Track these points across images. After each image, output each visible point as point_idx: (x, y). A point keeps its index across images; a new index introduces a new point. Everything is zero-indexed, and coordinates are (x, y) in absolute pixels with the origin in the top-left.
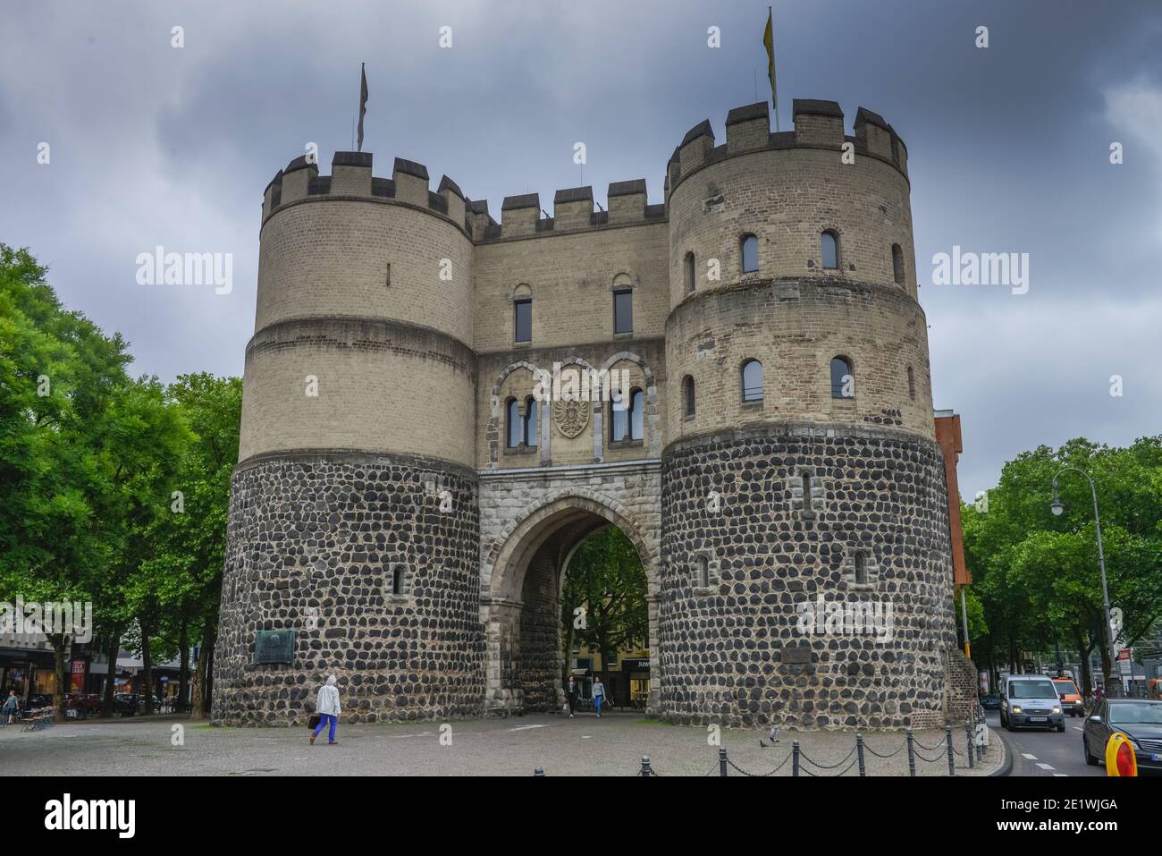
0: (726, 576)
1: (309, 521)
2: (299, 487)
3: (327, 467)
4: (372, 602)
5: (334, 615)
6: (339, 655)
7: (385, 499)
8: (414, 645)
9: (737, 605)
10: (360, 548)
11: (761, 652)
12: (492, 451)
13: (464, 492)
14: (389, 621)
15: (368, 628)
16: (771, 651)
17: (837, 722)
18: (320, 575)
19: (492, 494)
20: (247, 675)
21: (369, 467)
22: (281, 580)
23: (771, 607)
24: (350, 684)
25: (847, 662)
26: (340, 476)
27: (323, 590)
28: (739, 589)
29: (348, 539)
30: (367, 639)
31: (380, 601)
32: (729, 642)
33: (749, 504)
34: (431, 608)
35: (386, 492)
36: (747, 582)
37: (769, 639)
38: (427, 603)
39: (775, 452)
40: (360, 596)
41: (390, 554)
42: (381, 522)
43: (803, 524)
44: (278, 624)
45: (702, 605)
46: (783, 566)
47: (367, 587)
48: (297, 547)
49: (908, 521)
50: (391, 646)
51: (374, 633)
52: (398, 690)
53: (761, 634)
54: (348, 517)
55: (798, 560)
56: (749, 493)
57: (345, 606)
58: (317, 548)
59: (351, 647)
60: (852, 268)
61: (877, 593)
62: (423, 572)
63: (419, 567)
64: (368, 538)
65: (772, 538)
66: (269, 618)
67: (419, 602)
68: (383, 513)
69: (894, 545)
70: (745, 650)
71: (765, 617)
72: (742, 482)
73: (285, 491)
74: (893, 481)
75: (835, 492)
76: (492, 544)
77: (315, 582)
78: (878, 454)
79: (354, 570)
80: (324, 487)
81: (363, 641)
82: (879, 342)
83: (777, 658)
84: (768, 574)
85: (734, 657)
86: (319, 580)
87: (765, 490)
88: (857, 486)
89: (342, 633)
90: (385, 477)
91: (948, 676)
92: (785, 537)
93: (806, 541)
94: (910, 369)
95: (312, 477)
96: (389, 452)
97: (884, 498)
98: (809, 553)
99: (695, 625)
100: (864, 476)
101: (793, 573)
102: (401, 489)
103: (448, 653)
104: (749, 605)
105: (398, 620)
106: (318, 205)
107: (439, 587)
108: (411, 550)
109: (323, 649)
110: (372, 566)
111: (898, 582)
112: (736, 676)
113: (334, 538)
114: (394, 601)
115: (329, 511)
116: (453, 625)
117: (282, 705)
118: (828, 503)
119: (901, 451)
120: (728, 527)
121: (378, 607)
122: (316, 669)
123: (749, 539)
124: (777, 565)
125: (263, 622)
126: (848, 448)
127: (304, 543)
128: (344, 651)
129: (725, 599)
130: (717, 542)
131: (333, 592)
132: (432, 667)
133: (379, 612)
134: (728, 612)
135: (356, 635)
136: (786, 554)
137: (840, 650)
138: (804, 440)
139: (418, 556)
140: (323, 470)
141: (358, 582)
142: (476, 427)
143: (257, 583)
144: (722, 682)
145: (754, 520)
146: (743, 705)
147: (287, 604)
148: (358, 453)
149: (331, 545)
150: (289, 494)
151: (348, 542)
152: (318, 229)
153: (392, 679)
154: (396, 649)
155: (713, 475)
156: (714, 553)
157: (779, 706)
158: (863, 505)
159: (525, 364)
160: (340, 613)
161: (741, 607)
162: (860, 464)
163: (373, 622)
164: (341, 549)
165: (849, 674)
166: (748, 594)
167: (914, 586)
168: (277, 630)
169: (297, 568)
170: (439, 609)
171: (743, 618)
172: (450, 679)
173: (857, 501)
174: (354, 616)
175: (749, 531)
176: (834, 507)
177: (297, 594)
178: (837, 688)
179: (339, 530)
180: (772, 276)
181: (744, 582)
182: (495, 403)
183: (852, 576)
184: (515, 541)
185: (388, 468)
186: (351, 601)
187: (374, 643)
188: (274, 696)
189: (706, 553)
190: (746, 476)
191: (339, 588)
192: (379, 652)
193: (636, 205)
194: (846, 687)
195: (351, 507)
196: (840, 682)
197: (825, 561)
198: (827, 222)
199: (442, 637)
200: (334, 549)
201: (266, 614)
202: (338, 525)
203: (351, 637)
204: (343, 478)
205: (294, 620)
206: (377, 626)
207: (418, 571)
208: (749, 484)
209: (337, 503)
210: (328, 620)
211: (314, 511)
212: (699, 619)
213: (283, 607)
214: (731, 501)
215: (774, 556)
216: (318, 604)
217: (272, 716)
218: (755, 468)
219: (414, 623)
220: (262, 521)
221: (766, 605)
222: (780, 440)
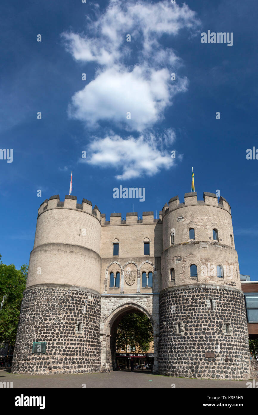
0: (186, 330)
1: (53, 307)
2: (50, 295)
3: (59, 290)
4: (71, 334)
5: (59, 337)
6: (60, 351)
7: (76, 300)
8: (83, 348)
9: (190, 339)
10: (68, 316)
11: (198, 354)
12: (105, 288)
13: (98, 300)
14: (76, 340)
15: (70, 342)
16: (202, 353)
17: (222, 377)
18: (56, 324)
19: (105, 301)
20: (29, 357)
21: (72, 290)
22: (43, 325)
23: (202, 340)
24: (63, 360)
25: (225, 358)
26: (63, 293)
27: (56, 329)
28: (191, 334)
29: (65, 313)
30: (69, 346)
31: (74, 334)
32: (188, 350)
33: (194, 307)
34: (88, 336)
35: (77, 298)
36: (194, 332)
37: (201, 350)
38: (87, 334)
39: (202, 292)
40: (68, 332)
41: (78, 319)
42: (75, 308)
43: (211, 314)
44: (41, 340)
45: (178, 338)
46: (205, 327)
47: (70, 329)
48: (48, 315)
49: (239, 315)
50: (76, 348)
51: (72, 344)
52: (78, 363)
53: (198, 348)
54: (65, 306)
55: (209, 325)
56: (194, 304)
57: (63, 335)
58: (55, 315)
59: (64, 348)
60: (221, 240)
61: (232, 336)
62: (87, 325)
63: (86, 323)
64: (71, 313)
65: (201, 318)
66: (38, 338)
67: (85, 334)
68: (76, 305)
69: (236, 322)
70: (193, 353)
71: (200, 343)
72: (192, 301)
73: (45, 296)
74: (235, 303)
75: (219, 305)
76: (105, 317)
77: (54, 326)
78: (231, 295)
79: (66, 323)
80: (58, 296)
81: (68, 346)
82: (229, 262)
83: (204, 356)
84: (200, 329)
85: (189, 355)
86: (55, 326)
87: (199, 304)
88: (225, 304)
89: (61, 343)
90: (77, 294)
91: (250, 363)
92: (205, 318)
93: (212, 320)
94: (237, 270)
95: (54, 292)
96: (78, 286)
97: (233, 307)
98: (213, 323)
99: (176, 345)
100: (227, 301)
101: (208, 329)
102: (81, 298)
103: (93, 351)
104: (194, 339)
105: (79, 340)
106: (60, 210)
107: (91, 330)
108: (84, 317)
109: (55, 349)
110: (72, 322)
111: (238, 333)
112: (190, 362)
113: (61, 312)
114: (78, 334)
115: (59, 304)
116: (94, 342)
117: (40, 367)
118: (218, 309)
119: (236, 294)
120: (187, 314)
121: (73, 335)
122: (53, 355)
123: (194, 318)
124: (203, 327)
125: (36, 339)
126: (223, 292)
127: (51, 313)
128: (62, 350)
129: (186, 337)
130: (183, 319)
131: (59, 330)
132: (88, 356)
133: (73, 337)
134: (187, 341)
135: (66, 344)
136: (206, 323)
137: (223, 354)
138: (210, 289)
139: (85, 319)
140: (58, 290)
141: (67, 327)
142: (100, 280)
143: (34, 326)
144: (185, 363)
145: (195, 312)
146: (193, 370)
147: (44, 333)
148: (70, 286)
149: (59, 314)
150: (47, 298)
151: (65, 314)
152: (59, 217)
153: (77, 359)
154: (78, 349)
155: (182, 298)
156: (182, 322)
157: (205, 371)
158: (227, 310)
159: (117, 262)
160: (61, 337)
161: (192, 339)
162: (226, 297)
163: (72, 340)
164: (62, 316)
165: (226, 362)
166: (194, 335)
167: (242, 335)
168: (40, 342)
169: (48, 321)
170: (91, 337)
171: (193, 343)
172: (93, 359)
173: (226, 308)
174: (66, 338)
175: (194, 316)
176: (219, 310)
177: (48, 330)
178: (222, 366)
179: (62, 310)
180: (199, 241)
181: (192, 332)
182: (107, 273)
183: (225, 331)
184: (112, 316)
185: (78, 291)
186: (65, 333)
187: (71, 347)
188: (38, 364)
189: (179, 322)
190: (193, 299)
191: (61, 328)
192: (73, 350)
193: (151, 218)
194: (225, 365)
195: (66, 303)
196: (223, 364)
197: (217, 326)
198: (214, 227)
199: (91, 346)
200: (60, 316)
201: (37, 336)
202: (62, 308)
203: (64, 345)
204: (64, 294)
205: (46, 339)
206: (72, 341)
207: (85, 324)
208: (194, 301)
209: (62, 301)
210: (57, 339)
211: (54, 303)
212: (177, 343)
213: (42, 334)
214: (188, 306)
215: (202, 324)
216: (54, 334)
217: (37, 371)
218: (196, 297)
219: (84, 341)
220: (37, 306)
221: (200, 339)
222: (203, 289)
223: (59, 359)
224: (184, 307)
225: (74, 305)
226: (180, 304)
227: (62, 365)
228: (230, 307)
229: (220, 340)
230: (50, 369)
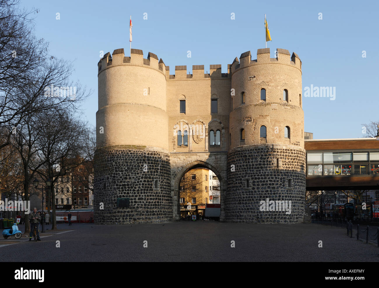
0: (254, 185)
1: (131, 167)
3: (136, 151)
4: (150, 190)
5: (140, 194)
8: (161, 202)
10: (146, 175)
12: (174, 147)
13: (169, 158)
14: (155, 195)
15: (149, 198)
17: (282, 222)
18: (136, 183)
19: (174, 159)
20: (114, 211)
21: (147, 151)
22: (123, 184)
23: (267, 193)
24: (145, 213)
27: (136, 186)
28: (258, 188)
30: (149, 201)
31: (152, 190)
32: (255, 202)
33: (262, 166)
34: (164, 192)
35: (152, 159)
36: (260, 187)
39: (270, 152)
40: (147, 189)
41: (154, 177)
42: (151, 167)
43: (276, 172)
44: (123, 196)
45: (246, 192)
47: (148, 186)
48: (128, 174)
50: (155, 202)
51: (151, 199)
52: (157, 214)
54: (142, 166)
55: (274, 181)
56: (262, 163)
57: (143, 191)
58: (134, 174)
59: (145, 203)
60: (290, 101)
61: (293, 190)
63: (161, 180)
64: (148, 172)
65: (268, 175)
66: (120, 194)
67: (161, 190)
68: (152, 165)
69: (297, 178)
71: (265, 196)
72: (260, 160)
73: (123, 157)
74: (298, 161)
75: (284, 163)
76: (175, 174)
78: (295, 154)
79: (145, 181)
80: (135, 157)
81: (148, 201)
82: (296, 123)
84: (266, 184)
85: (256, 206)
86: (135, 184)
87: (266, 162)
88: (289, 162)
89: (142, 199)
90: (152, 154)
92: (271, 175)
93: (277, 176)
94: (302, 130)
95: (131, 153)
96: (152, 146)
97: (296, 165)
98: (277, 179)
99: (244, 198)
100: (291, 159)
101: (273, 184)
102: (156, 158)
103: (168, 205)
104: (261, 193)
105: (157, 195)
107: (165, 186)
108: (159, 176)
109: (137, 203)
110: (149, 180)
111: (297, 187)
112: (256, 211)
113: (139, 172)
114: (156, 190)
115: (137, 164)
116: (168, 197)
117: (126, 219)
118: (282, 166)
119: (300, 153)
120: (255, 172)
122: (136, 209)
123: (261, 175)
124: (269, 182)
125: (119, 196)
126: (288, 152)
127: (130, 173)
128: (143, 204)
129: (254, 191)
130: (252, 176)
131: (139, 187)
132: (165, 209)
133: (152, 193)
134: (255, 194)
135: (146, 199)
136: (271, 179)
138: (277, 149)
139: (161, 177)
141: (146, 185)
142: (169, 139)
143: (115, 184)
144: (252, 212)
145: (263, 170)
147: (126, 190)
150: (124, 159)
151: (143, 173)
153: (156, 211)
154: (157, 203)
155: (251, 157)
156: (251, 179)
158: (291, 167)
159: (184, 120)
161: (258, 193)
162: (291, 156)
163: (150, 196)
164: (141, 175)
166: (260, 190)
167: (301, 188)
168: (123, 198)
169: (128, 180)
170: (166, 192)
171: (259, 196)
173: (289, 166)
174: (145, 194)
175: (261, 173)
176: (284, 167)
177: (129, 188)
178: (282, 213)
180: (270, 102)
183: (288, 185)
184: (181, 173)
185: (152, 151)
186: (144, 190)
187: (151, 202)
188: (124, 216)
189: (248, 179)
190: (261, 158)
191: (141, 186)
192: (152, 204)
193: (219, 73)
197: (281, 181)
198: (285, 87)
199: (167, 200)
200: (139, 175)
201: (119, 193)
202: (140, 168)
203: (145, 200)
204: (140, 154)
205: (128, 195)
206: (152, 197)
207: (161, 182)
208: (262, 160)
209: (139, 161)
210: (138, 195)
211: (132, 164)
212: (245, 196)
213: (124, 191)
214: (256, 165)
215: (268, 180)
216: (135, 191)
217: (124, 221)
218: (264, 156)
219: (160, 196)
220: (115, 166)
221: (265, 193)
222: (271, 149)
223: (141, 212)
224: (253, 165)
225: (150, 164)
226: (249, 162)
227: (144, 217)
228: (293, 165)
229: (283, 193)
230: (135, 219)
